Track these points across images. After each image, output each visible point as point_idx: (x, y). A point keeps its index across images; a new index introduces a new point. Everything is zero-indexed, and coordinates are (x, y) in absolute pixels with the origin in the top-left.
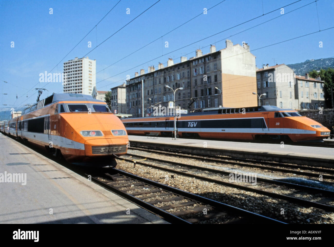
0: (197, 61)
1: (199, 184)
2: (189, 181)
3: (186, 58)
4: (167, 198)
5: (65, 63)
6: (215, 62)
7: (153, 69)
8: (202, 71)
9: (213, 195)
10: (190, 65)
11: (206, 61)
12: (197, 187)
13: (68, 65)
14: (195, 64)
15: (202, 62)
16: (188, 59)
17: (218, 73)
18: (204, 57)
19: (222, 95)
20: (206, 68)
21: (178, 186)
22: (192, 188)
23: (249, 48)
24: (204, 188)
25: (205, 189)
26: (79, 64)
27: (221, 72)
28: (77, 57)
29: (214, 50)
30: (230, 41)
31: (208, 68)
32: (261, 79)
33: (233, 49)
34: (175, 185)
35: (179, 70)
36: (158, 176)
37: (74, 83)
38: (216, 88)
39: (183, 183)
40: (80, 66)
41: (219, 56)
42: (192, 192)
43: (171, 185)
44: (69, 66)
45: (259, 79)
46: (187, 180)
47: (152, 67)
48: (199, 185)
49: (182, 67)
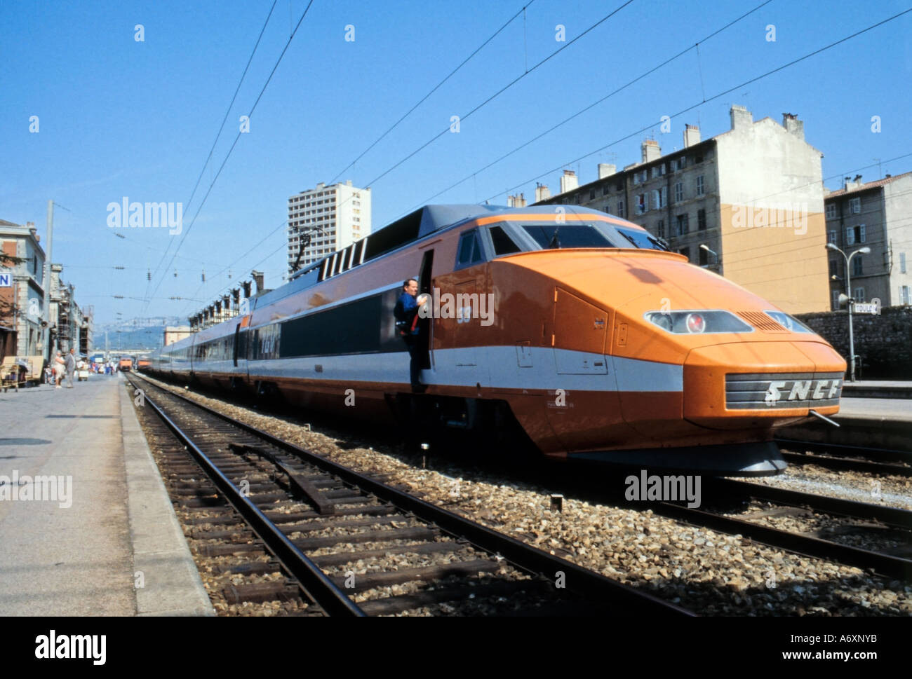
0: (645, 172)
1: (674, 538)
2: (629, 522)
3: (615, 166)
4: (517, 608)
5: (291, 198)
6: (699, 173)
7: (520, 201)
8: (661, 201)
9: (755, 603)
10: (626, 187)
11: (673, 172)
12: (667, 557)
13: (300, 203)
14: (641, 180)
15: (660, 174)
16: (621, 169)
17: (709, 204)
18: (667, 160)
19: (722, 268)
20: (672, 192)
21: (576, 544)
22: (643, 559)
23: (800, 129)
24: (699, 562)
25: (706, 569)
26: (327, 201)
27: (717, 199)
28: (322, 183)
29: (694, 139)
30: (741, 110)
31: (677, 191)
32: (838, 222)
33: (754, 131)
34: (565, 542)
35: (591, 201)
36: (501, 500)
37: (314, 252)
38: (703, 246)
39: (598, 533)
40: (330, 204)
41: (709, 155)
42: (643, 578)
43: (547, 541)
44: (302, 206)
45: (833, 221)
46: (620, 518)
47: (519, 196)
48: (672, 542)
49: (602, 192)
